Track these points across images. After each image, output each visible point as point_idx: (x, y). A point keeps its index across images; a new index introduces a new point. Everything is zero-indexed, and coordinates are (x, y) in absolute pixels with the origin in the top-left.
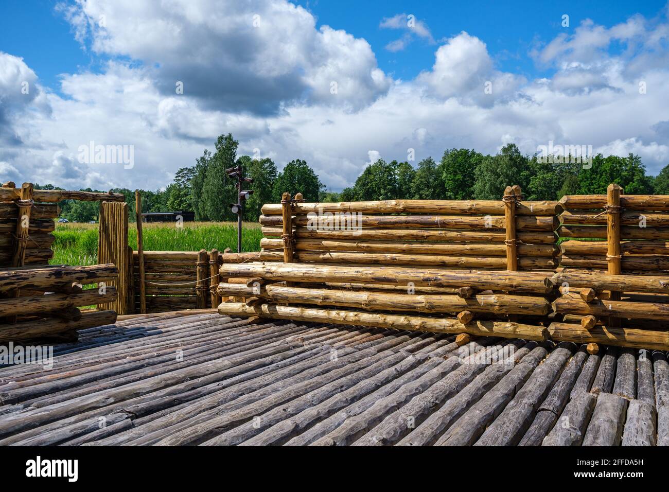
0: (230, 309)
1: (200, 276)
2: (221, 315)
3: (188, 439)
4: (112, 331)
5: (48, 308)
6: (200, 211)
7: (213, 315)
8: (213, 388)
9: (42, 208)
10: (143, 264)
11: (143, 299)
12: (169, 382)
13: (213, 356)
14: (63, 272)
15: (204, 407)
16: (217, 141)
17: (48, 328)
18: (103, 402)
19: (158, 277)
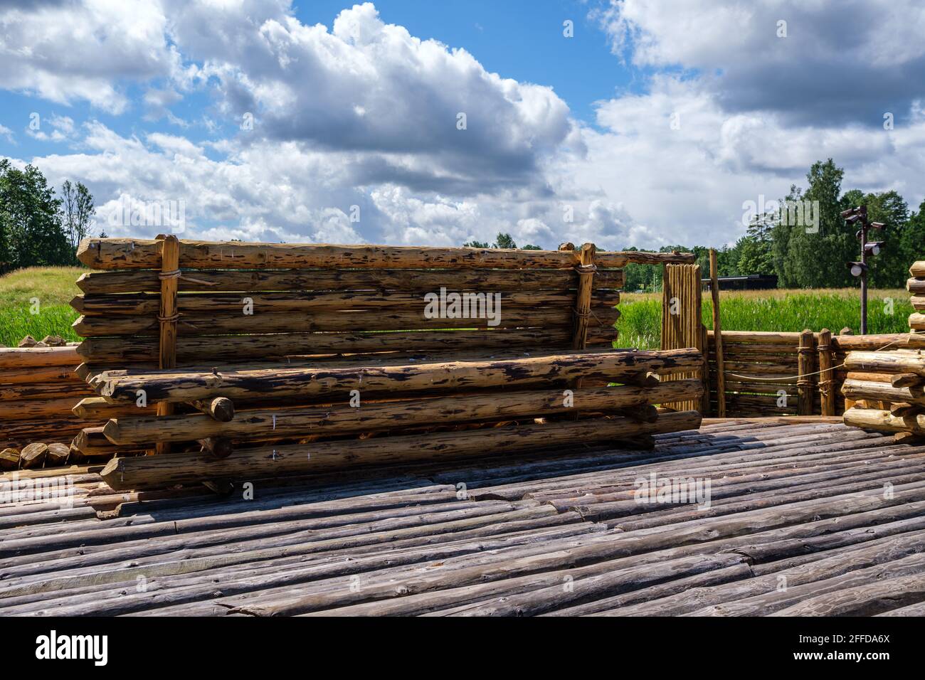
0: (863, 419)
1: (803, 368)
2: (848, 427)
3: (841, 608)
4: (695, 439)
5: (619, 404)
6: (785, 274)
7: (834, 426)
8: (859, 536)
9: (605, 275)
10: (721, 349)
11: (722, 396)
12: (791, 518)
13: (848, 487)
14: (635, 358)
15: (852, 563)
16: (810, 172)
17: (618, 429)
18: (705, 535)
19: (742, 367)
